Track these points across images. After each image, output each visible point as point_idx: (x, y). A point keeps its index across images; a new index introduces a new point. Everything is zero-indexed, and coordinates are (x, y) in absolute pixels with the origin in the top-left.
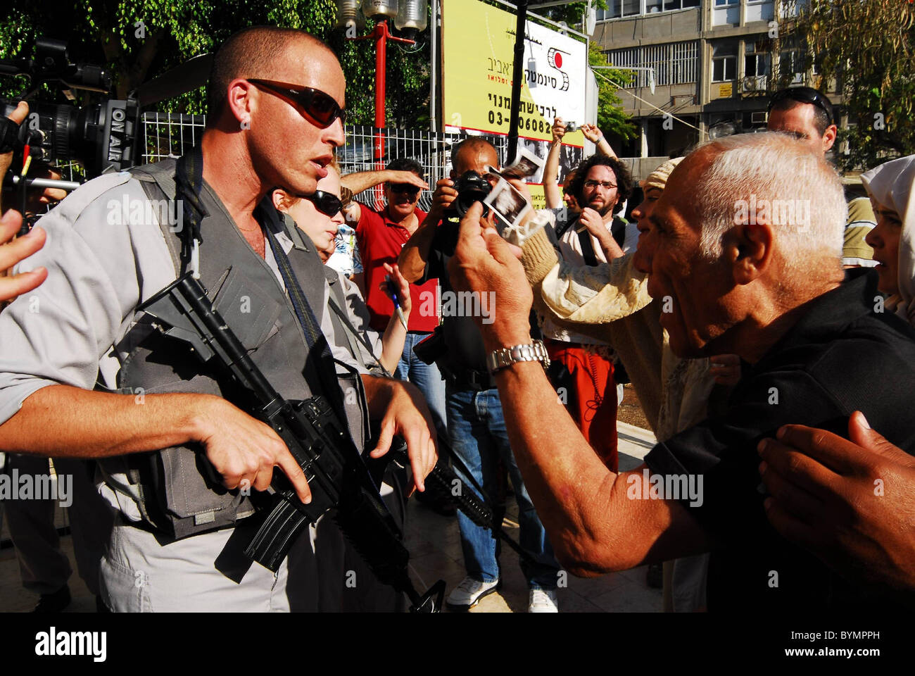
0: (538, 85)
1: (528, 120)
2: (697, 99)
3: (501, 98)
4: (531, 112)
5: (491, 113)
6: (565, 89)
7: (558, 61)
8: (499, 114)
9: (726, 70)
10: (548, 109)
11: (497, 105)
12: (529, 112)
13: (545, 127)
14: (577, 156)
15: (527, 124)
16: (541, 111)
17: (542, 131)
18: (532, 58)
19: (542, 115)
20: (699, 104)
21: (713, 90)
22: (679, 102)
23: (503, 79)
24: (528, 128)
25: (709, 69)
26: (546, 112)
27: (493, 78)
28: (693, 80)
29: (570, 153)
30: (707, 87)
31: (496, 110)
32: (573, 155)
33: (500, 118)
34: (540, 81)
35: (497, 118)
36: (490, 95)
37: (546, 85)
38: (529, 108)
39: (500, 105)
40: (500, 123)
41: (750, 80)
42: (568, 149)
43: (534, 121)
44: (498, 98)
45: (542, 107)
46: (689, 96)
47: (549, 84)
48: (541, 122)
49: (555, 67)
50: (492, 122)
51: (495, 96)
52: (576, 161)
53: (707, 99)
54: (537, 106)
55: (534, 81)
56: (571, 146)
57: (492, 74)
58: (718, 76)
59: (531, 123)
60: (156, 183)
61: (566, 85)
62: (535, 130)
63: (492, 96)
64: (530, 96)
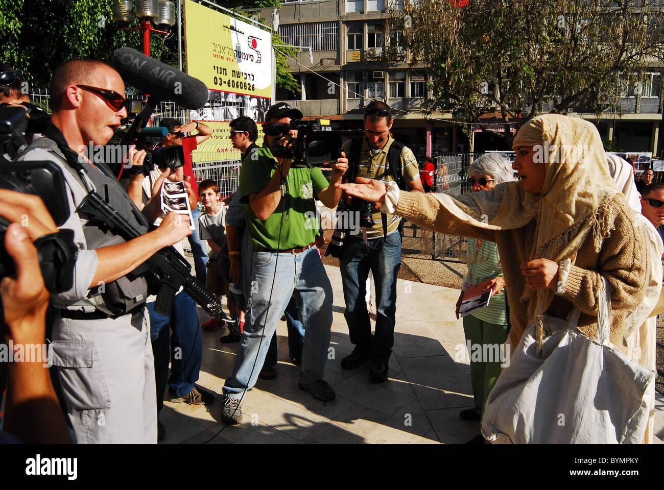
0: (243, 60)
1: (238, 82)
2: (337, 62)
3: (221, 68)
4: (239, 77)
5: (215, 78)
6: (259, 62)
7: (254, 44)
8: (220, 78)
9: (356, 43)
10: (249, 75)
11: (219, 73)
12: (238, 77)
13: (248, 86)
14: (268, 104)
15: (237, 84)
16: (245, 76)
17: (246, 89)
18: (238, 44)
19: (246, 79)
20: (339, 64)
21: (349, 56)
22: (326, 63)
23: (222, 57)
24: (237, 87)
25: (345, 41)
26: (248, 77)
27: (216, 56)
28: (335, 48)
29: (263, 103)
30: (344, 53)
31: (218, 76)
32: (265, 103)
33: (221, 82)
34: (244, 57)
35: (219, 81)
36: (214, 67)
37: (247, 59)
38: (237, 75)
39: (221, 73)
40: (221, 84)
41: (371, 50)
42: (262, 100)
43: (241, 83)
44: (219, 68)
45: (245, 74)
46: (332, 59)
47: (249, 59)
48: (245, 83)
49: (252, 48)
50: (216, 84)
51: (217, 68)
52: (267, 107)
53: (344, 61)
54: (242, 73)
55: (240, 57)
56: (263, 98)
57: (215, 53)
58: (351, 46)
59: (239, 84)
60: (53, 151)
61: (259, 59)
62: (242, 88)
63: (216, 68)
64: (238, 67)
